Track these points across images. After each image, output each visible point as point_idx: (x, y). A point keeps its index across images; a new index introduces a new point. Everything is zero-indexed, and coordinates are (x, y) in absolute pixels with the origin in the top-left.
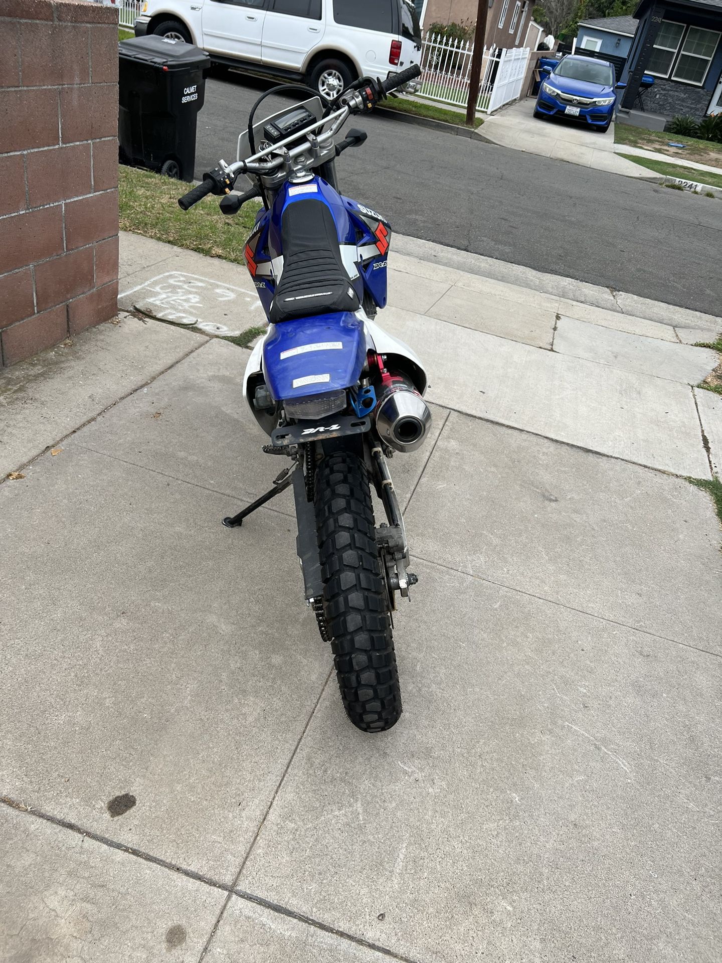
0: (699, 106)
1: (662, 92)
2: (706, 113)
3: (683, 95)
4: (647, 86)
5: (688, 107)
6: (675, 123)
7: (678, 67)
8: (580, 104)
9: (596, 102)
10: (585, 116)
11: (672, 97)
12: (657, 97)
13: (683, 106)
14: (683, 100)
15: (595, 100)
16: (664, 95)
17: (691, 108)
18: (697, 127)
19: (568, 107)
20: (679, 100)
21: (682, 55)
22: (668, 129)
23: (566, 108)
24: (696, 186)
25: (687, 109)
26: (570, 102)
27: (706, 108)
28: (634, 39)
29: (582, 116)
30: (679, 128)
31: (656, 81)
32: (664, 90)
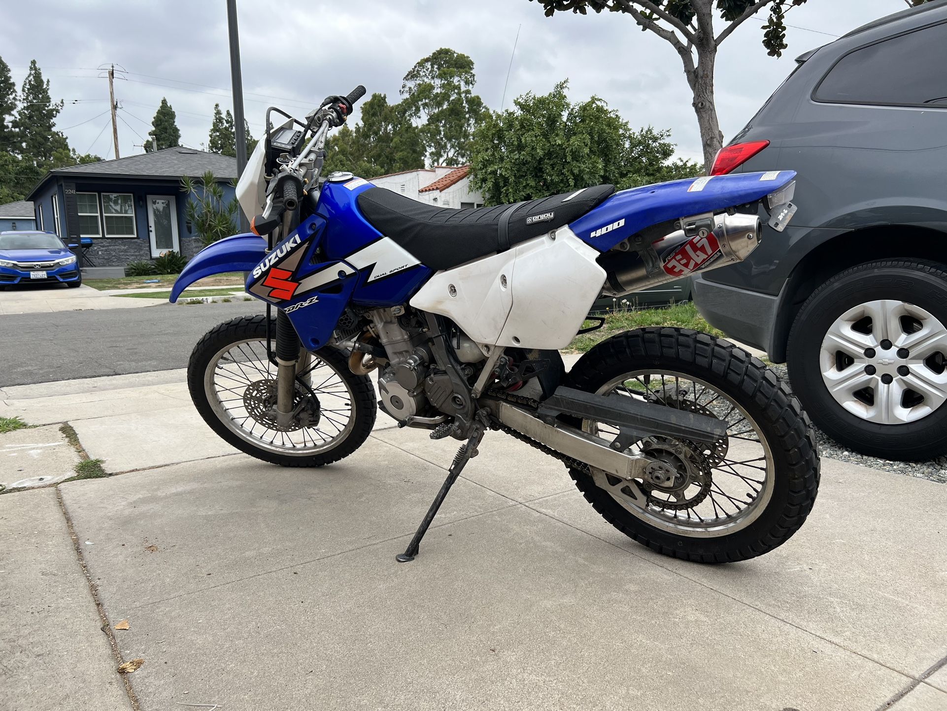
0: (142, 253)
1: (102, 248)
2: (151, 257)
3: (123, 247)
4: (88, 246)
5: (132, 255)
6: (132, 268)
7: (107, 227)
8: (43, 268)
9: (58, 263)
10: (55, 277)
11: (114, 250)
12: (100, 253)
13: (127, 255)
14: (125, 251)
15: (57, 261)
16: (106, 251)
17: (136, 256)
18: (153, 267)
19: (32, 273)
20: (122, 251)
21: (106, 217)
22: (128, 274)
23: (30, 274)
24: (207, 299)
25: (133, 257)
26: (32, 268)
27: (149, 253)
28: (36, 220)
29: (51, 277)
30: (137, 271)
31: (94, 241)
32: (103, 246)
